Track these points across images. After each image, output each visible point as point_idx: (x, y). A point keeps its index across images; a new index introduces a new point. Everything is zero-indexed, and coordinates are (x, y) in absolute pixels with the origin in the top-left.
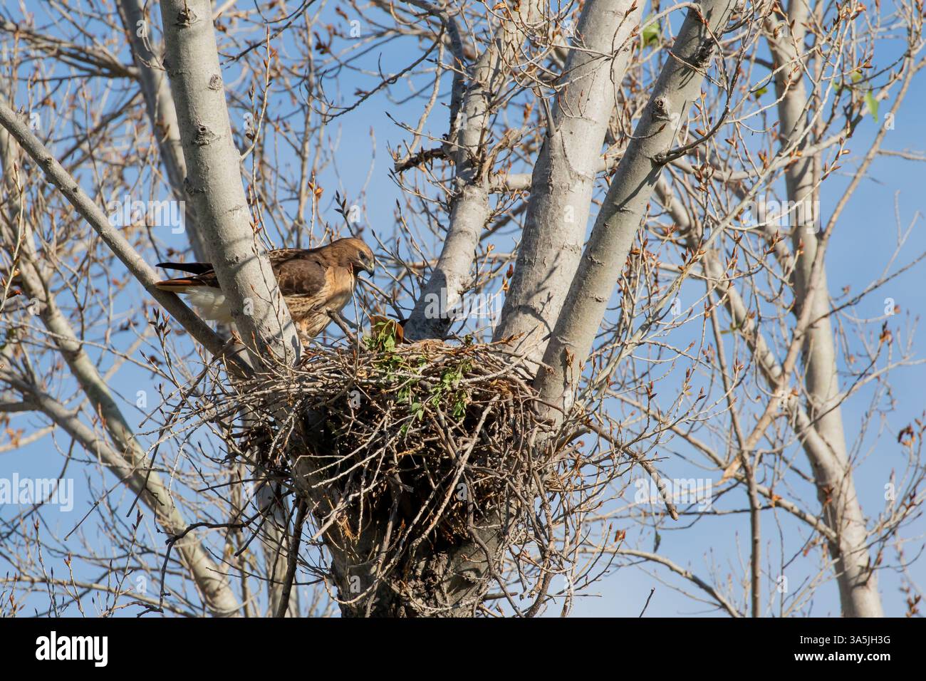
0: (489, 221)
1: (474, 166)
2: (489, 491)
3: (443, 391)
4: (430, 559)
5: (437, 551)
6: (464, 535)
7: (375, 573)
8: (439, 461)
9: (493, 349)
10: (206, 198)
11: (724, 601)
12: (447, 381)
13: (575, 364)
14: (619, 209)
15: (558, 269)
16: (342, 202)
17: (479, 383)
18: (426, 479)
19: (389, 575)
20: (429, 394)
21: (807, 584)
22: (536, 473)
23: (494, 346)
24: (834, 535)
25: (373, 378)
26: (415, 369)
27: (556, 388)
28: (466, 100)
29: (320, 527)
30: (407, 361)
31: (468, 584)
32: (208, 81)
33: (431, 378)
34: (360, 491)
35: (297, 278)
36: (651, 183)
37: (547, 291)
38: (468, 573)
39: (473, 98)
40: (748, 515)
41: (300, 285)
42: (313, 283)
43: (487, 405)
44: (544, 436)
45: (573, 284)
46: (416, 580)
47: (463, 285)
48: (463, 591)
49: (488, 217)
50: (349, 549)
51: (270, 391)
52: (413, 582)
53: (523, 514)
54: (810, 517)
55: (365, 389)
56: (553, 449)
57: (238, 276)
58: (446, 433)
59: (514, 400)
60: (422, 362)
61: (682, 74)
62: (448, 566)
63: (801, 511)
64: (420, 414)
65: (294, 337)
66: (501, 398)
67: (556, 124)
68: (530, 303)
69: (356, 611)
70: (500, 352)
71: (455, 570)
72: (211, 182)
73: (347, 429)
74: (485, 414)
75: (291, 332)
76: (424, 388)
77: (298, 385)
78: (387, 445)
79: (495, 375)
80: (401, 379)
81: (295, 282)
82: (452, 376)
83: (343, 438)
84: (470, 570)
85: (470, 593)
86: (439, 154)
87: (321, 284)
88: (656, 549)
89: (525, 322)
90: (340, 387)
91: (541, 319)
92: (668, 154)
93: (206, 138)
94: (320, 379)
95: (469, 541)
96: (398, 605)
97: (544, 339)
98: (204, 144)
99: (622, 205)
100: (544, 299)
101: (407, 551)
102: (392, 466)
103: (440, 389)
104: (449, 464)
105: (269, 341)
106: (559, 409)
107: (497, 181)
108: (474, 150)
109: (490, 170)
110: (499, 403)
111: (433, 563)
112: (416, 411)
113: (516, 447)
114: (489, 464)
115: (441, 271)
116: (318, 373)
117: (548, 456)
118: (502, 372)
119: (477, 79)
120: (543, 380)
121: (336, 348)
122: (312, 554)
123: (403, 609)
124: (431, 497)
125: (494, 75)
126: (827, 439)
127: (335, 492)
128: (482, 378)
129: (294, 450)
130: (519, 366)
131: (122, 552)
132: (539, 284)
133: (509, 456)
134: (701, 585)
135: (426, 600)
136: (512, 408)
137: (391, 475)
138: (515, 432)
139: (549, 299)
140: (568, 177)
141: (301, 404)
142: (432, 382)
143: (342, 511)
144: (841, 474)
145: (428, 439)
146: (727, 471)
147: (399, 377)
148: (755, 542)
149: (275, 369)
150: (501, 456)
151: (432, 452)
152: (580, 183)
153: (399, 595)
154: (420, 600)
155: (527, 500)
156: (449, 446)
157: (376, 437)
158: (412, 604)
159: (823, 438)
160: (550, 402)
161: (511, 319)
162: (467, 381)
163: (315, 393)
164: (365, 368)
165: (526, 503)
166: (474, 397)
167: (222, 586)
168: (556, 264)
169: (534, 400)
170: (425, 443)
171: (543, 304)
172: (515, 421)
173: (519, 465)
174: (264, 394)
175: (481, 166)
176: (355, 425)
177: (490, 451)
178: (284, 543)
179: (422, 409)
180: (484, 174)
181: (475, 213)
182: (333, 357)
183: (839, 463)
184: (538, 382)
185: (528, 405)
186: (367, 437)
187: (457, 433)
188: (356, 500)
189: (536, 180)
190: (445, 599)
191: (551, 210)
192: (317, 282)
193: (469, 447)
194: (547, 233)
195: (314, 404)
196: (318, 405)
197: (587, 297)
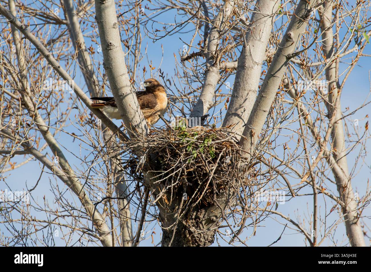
0: (220, 80)
1: (214, 59)
2: (221, 185)
3: (204, 146)
4: (198, 212)
5: (201, 209)
6: (211, 202)
7: (177, 217)
8: (202, 173)
9: (223, 130)
10: (111, 70)
11: (303, 229)
12: (206, 142)
13: (256, 136)
14: (273, 76)
15: (248, 99)
16: (162, 72)
17: (218, 143)
18: (197, 180)
19: (182, 218)
20: (199, 147)
21: (335, 224)
22: (240, 178)
23: (224, 129)
24: (344, 204)
25: (177, 141)
26: (193, 138)
27: (248, 146)
28: (210, 33)
29: (155, 199)
30: (190, 134)
31: (213, 221)
32: (112, 25)
33: (199, 141)
34: (171, 185)
35: (146, 102)
36: (286, 66)
37: (244, 108)
38: (212, 217)
39: (213, 33)
40: (313, 196)
41: (148, 104)
42: (153, 104)
43: (221, 152)
44: (243, 164)
45: (255, 105)
46: (192, 220)
47: (210, 105)
48: (211, 224)
49: (219, 79)
50: (166, 208)
51: (137, 146)
52: (191, 221)
53: (236, 194)
54: (334, 197)
55: (173, 145)
56: (247, 169)
57: (124, 101)
58: (205, 162)
59: (232, 150)
60: (196, 135)
61: (298, 23)
62: (205, 214)
63: (331, 195)
64: (195, 155)
65: (145, 125)
66: (226, 149)
67: (247, 42)
68: (237, 112)
69: (168, 232)
70: (226, 131)
71: (208, 216)
72: (113, 64)
73: (166, 161)
74: (220, 155)
75: (144, 123)
76: (197, 145)
77: (147, 144)
78: (183, 167)
79: (224, 140)
80: (188, 142)
81: (146, 104)
82: (208, 140)
83: (165, 164)
84: (214, 216)
85: (213, 225)
86: (200, 54)
87: (156, 104)
88: (276, 209)
89: (235, 120)
90: (164, 144)
91: (241, 119)
92: (292, 54)
93: (112, 47)
94: (156, 142)
95: (213, 204)
96: (185, 230)
97: (243, 126)
98: (111, 49)
99: (274, 74)
100: (243, 111)
101: (189, 209)
102: (183, 175)
103: (203, 145)
104: (206, 175)
105: (136, 126)
106: (249, 154)
107: (223, 65)
108: (214, 53)
109: (220, 60)
110: (226, 151)
111: (199, 213)
112: (194, 154)
113: (233, 168)
114: (221, 175)
115: (201, 100)
116: (155, 139)
117: (244, 171)
118: (227, 139)
119: (215, 25)
120: (243, 142)
121: (161, 129)
122: (152, 210)
123: (187, 231)
124: (199, 187)
125: (221, 24)
126: (341, 167)
127: (161, 185)
128: (219, 141)
129: (145, 169)
130: (233, 137)
131: (63, 210)
132: (240, 105)
133: (230, 172)
134: (294, 223)
135: (196, 228)
136: (231, 153)
137: (183, 179)
138: (232, 162)
139: (244, 111)
140: (252, 64)
141: (148, 151)
142: (199, 142)
143: (164, 193)
144: (347, 181)
145: (198, 165)
146: (303, 179)
147: (187, 140)
148: (315, 207)
149: (138, 137)
150: (226, 172)
151: (199, 170)
152: (257, 65)
153: (186, 226)
154: (194, 228)
155: (237, 189)
156: (206, 168)
157: (178, 164)
158: (191, 229)
159: (339, 166)
160: (245, 150)
161: (229, 118)
162: (213, 142)
163: (154, 147)
164: (174, 137)
165: (236, 190)
166: (216, 149)
167: (103, 223)
168: (247, 97)
169: (239, 150)
170: (197, 166)
171: (242, 113)
172: (232, 158)
173: (234, 175)
174: (134, 147)
175: (217, 59)
176: (170, 159)
177: (222, 170)
178: (141, 205)
179: (196, 153)
180: (218, 62)
181: (214, 77)
182: (161, 133)
183: (346, 176)
184: (241, 143)
185: (237, 152)
186: (174, 164)
187: (209, 163)
188: (170, 188)
189: (239, 64)
190: (204, 227)
191: (245, 76)
192: (154, 103)
193: (214, 168)
194: (244, 85)
195: (153, 151)
196: (155, 151)
197: (260, 110)
